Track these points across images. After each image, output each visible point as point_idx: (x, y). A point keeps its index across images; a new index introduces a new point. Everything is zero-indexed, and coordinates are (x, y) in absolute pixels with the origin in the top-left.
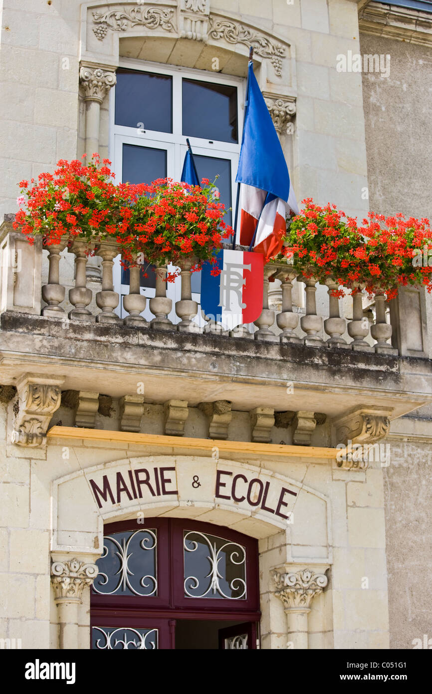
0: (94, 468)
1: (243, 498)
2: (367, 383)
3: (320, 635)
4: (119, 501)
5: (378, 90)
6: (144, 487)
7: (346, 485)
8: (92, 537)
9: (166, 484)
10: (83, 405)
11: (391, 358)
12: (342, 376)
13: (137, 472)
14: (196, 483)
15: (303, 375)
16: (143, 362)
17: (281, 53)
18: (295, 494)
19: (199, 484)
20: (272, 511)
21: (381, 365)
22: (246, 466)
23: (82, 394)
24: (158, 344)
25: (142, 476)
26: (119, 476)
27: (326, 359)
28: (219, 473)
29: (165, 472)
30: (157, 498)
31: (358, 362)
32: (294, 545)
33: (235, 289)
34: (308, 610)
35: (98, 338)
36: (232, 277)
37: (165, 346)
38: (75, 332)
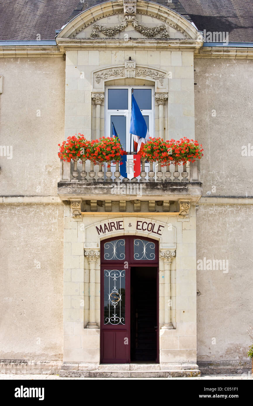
0: (97, 223)
1: (146, 229)
2: (176, 193)
3: (174, 271)
4: (105, 232)
5: (209, 79)
6: (113, 228)
7: (182, 223)
8: (96, 244)
9: (120, 226)
10: (92, 204)
11: (185, 184)
12: (167, 191)
13: (111, 223)
14: (130, 225)
15: (154, 192)
16: (101, 193)
17: (163, 77)
18: (164, 227)
19: (131, 226)
20: (156, 233)
21: (182, 186)
22: (147, 219)
23: (91, 201)
24: (106, 187)
25: (113, 224)
26: (105, 225)
27: (162, 186)
28: (138, 222)
29: (120, 223)
30: (117, 231)
31: (173, 186)
32: (163, 243)
33: (131, 167)
34: (170, 263)
35: (87, 187)
36: (130, 163)
37: (108, 187)
38: (80, 186)
